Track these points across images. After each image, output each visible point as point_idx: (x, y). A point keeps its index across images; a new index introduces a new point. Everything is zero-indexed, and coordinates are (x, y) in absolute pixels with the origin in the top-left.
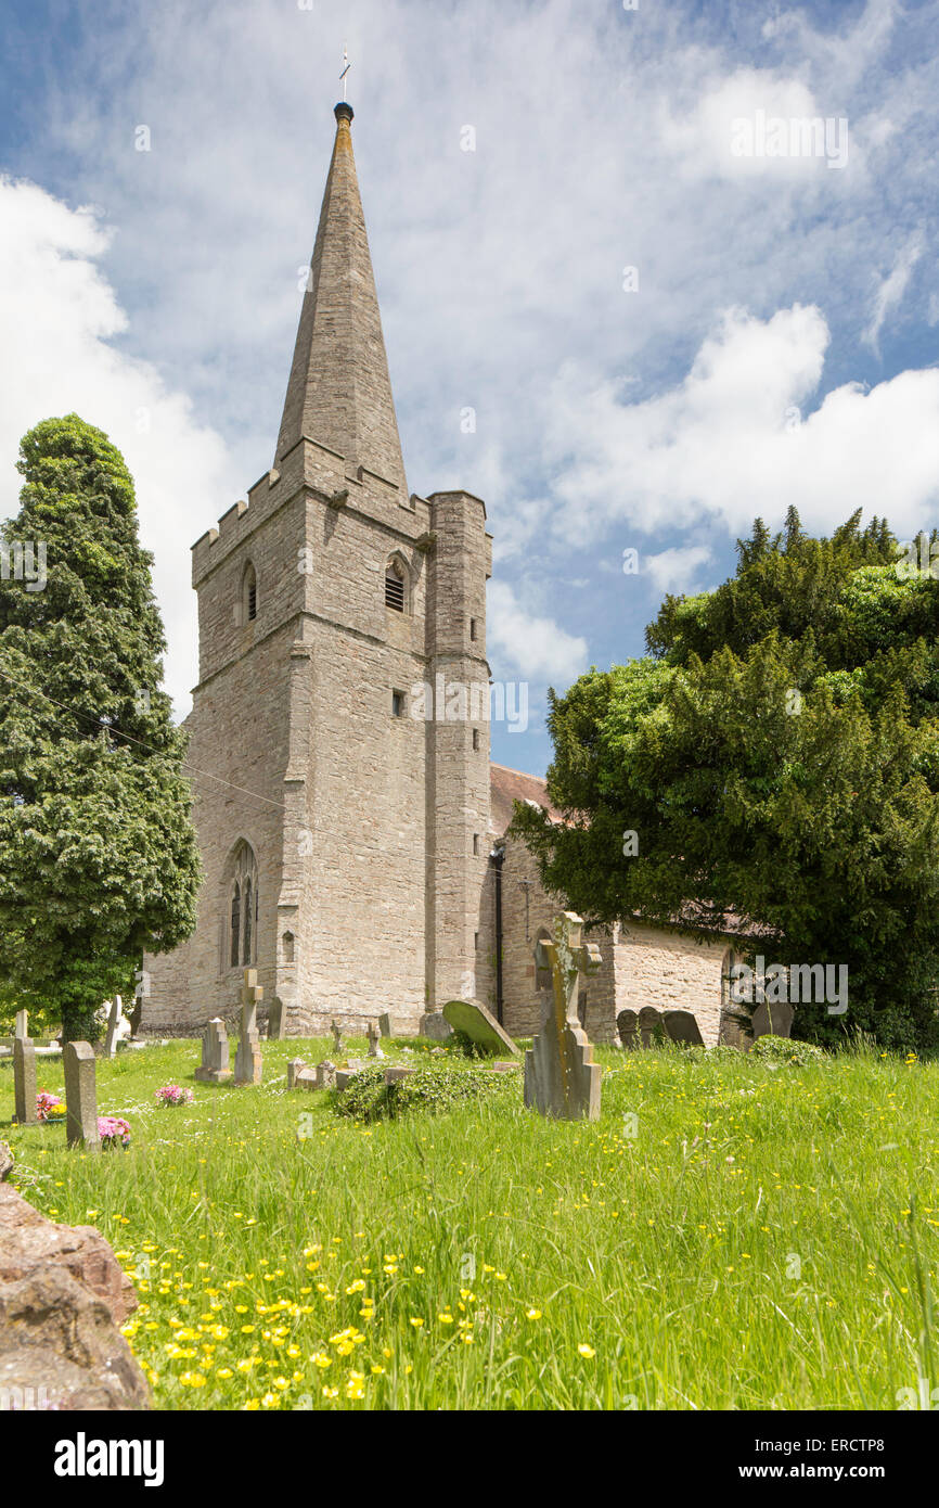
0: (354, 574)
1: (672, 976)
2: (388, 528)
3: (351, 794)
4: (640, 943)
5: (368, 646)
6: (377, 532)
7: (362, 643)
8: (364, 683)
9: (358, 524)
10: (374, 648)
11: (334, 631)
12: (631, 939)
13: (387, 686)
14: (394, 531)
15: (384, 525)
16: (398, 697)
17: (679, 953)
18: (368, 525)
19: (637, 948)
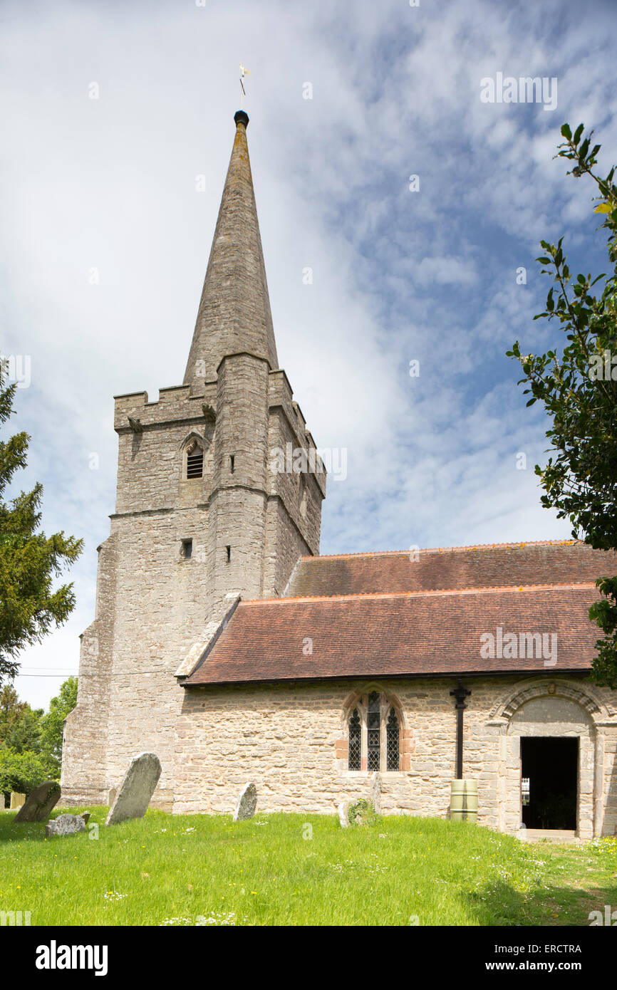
0: (153, 470)
1: (258, 736)
2: (182, 421)
3: (142, 630)
4: (210, 709)
5: (161, 517)
6: (174, 429)
7: (157, 517)
8: (156, 546)
9: (158, 432)
10: (165, 516)
11: (133, 519)
12: (201, 707)
13: (175, 540)
14: (187, 420)
15: (177, 421)
16: (187, 545)
17: (266, 711)
18: (165, 429)
19: (205, 714)
